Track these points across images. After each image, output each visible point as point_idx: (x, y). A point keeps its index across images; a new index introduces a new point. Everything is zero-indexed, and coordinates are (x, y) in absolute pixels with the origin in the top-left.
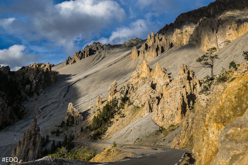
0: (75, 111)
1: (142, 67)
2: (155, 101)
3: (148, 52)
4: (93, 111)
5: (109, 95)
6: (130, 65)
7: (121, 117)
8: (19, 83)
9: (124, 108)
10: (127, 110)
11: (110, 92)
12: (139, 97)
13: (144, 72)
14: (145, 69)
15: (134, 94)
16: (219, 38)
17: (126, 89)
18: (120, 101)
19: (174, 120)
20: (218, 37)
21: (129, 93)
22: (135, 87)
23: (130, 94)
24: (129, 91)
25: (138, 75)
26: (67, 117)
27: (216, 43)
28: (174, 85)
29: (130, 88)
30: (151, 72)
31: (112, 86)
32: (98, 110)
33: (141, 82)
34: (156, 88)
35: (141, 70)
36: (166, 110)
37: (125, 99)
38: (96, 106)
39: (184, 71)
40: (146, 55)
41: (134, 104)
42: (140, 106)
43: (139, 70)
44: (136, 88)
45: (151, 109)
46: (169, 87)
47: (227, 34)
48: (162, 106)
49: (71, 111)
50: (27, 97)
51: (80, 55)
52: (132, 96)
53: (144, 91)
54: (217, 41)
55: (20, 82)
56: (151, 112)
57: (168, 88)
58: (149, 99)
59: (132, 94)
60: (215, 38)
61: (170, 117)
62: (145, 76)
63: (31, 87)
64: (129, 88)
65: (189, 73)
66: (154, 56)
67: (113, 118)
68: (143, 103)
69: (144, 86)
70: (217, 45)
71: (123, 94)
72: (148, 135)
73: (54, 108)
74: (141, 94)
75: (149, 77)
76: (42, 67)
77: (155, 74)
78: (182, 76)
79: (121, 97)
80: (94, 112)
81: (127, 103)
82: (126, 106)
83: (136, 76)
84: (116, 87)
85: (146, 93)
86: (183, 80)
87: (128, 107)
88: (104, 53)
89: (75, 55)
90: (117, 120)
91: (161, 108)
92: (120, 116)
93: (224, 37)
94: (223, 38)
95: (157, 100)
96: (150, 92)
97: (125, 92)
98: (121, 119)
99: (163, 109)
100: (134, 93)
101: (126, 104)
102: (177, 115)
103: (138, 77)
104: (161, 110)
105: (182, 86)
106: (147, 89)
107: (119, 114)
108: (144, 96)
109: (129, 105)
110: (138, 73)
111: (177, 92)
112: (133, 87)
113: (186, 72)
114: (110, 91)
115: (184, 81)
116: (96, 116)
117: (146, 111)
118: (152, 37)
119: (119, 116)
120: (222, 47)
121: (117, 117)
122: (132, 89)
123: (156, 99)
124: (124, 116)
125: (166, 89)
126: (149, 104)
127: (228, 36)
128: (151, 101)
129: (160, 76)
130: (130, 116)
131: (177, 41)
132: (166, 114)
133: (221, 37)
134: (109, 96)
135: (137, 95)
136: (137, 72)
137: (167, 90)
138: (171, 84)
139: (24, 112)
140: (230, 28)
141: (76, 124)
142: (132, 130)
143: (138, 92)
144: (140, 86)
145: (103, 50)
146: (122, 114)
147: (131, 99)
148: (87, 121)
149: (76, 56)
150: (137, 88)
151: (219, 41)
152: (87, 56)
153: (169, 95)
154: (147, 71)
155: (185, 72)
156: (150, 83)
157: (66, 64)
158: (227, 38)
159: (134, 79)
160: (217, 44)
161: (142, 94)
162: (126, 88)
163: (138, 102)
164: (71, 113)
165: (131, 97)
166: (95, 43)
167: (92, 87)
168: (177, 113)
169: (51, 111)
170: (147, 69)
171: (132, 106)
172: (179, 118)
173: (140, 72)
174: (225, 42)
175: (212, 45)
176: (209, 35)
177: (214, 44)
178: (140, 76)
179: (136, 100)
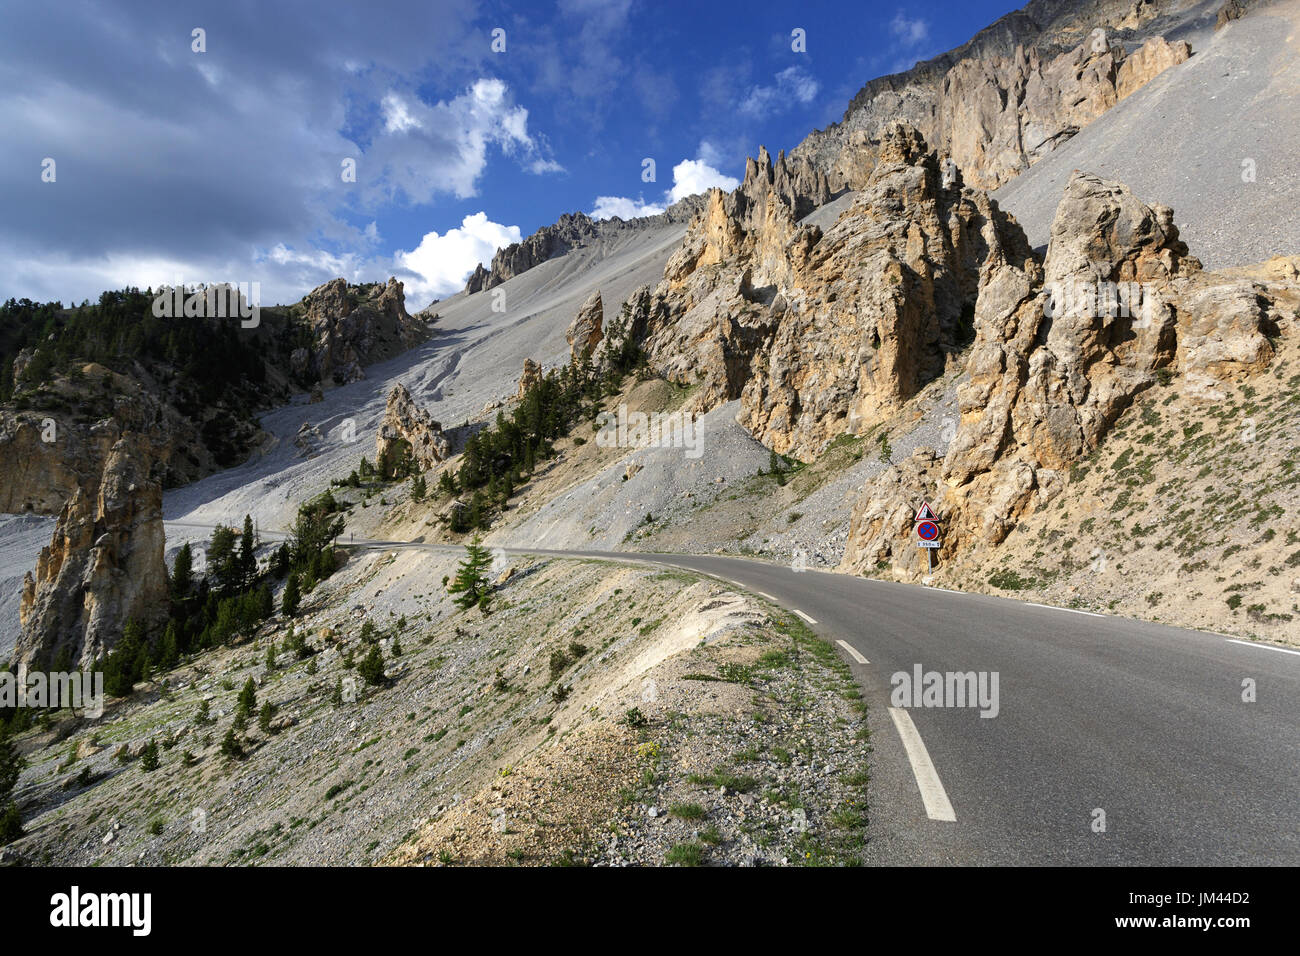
0: (413, 416)
1: (704, 227)
2: (755, 345)
3: (747, 220)
5: (572, 351)
7: (598, 430)
8: (271, 344)
9: (618, 393)
10: (630, 400)
11: (573, 342)
12: (687, 343)
13: (714, 244)
14: (716, 230)
15: (669, 333)
16: (1031, 125)
17: (632, 317)
19: (858, 410)
20: (1025, 120)
21: (646, 332)
22: (674, 305)
23: (649, 334)
24: (645, 325)
25: (689, 258)
26: (381, 446)
27: (1018, 148)
28: (848, 231)
29: (654, 309)
30: (745, 240)
31: (583, 317)
33: (700, 283)
35: (702, 237)
36: (811, 370)
37: (628, 359)
42: (692, 378)
43: (693, 241)
44: (677, 311)
46: (823, 249)
47: (1069, 99)
48: (788, 348)
49: (398, 419)
50: (294, 389)
51: (515, 257)
52: (660, 343)
53: (709, 314)
54: (1020, 138)
55: (274, 341)
56: (738, 395)
57: (817, 257)
58: (727, 336)
59: (660, 334)
60: (1016, 128)
61: (832, 396)
62: (717, 260)
63: (312, 355)
64: (647, 310)
65: (933, 167)
67: (565, 435)
68: (702, 365)
69: (714, 295)
70: (1019, 154)
71: (618, 338)
72: (703, 497)
74: (696, 332)
75: (734, 258)
76: (372, 294)
77: (763, 244)
78: (897, 181)
79: (610, 349)
81: (635, 371)
82: (629, 382)
83: (681, 265)
84: (599, 318)
86: (901, 201)
87: (636, 385)
88: (599, 247)
89: (500, 259)
90: (580, 442)
91: (781, 361)
93: (1053, 114)
94: (1047, 121)
97: (629, 327)
99: (795, 365)
100: (669, 328)
101: (631, 375)
102: (870, 373)
103: (691, 266)
104: (780, 371)
105: (900, 226)
106: (722, 304)
107: (591, 417)
109: (642, 379)
110: (690, 253)
111: (867, 260)
112: (665, 306)
113: (919, 160)
114: (573, 336)
115: (905, 203)
117: (713, 393)
118: (760, 166)
119: (590, 425)
121: (580, 428)
122: (662, 314)
125: (807, 260)
126: (727, 357)
127: (1071, 109)
128: (737, 345)
131: (856, 175)
132: (808, 388)
133: (1038, 119)
135: (681, 335)
136: (687, 249)
137: (816, 267)
138: (836, 230)
139: (250, 441)
140: (1080, 75)
142: (626, 478)
143: (685, 323)
144: (697, 297)
145: (596, 237)
147: (652, 355)
149: (502, 261)
150: (681, 311)
151: (1030, 136)
153: (821, 292)
154: (726, 236)
155: (909, 162)
156: (738, 281)
157: (471, 294)
158: (1066, 120)
159: (674, 282)
160: (1022, 150)
161: (702, 328)
162: (634, 311)
163: (683, 365)
164: (399, 427)
165: (655, 349)
166: (568, 217)
167: (540, 350)
168: (872, 362)
170: (724, 227)
171: (655, 380)
172: (886, 393)
173: (696, 247)
174: (1059, 135)
175: (1001, 156)
176: (986, 121)
177: (1009, 152)
178: (699, 264)
179: (675, 358)
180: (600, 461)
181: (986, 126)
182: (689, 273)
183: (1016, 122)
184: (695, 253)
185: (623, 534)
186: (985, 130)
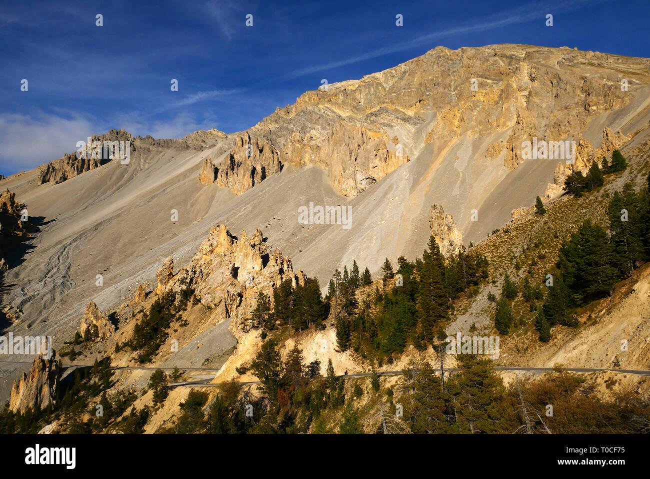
0: (99, 315)
1: (218, 235)
2: (235, 300)
3: (235, 174)
4: (131, 313)
5: (159, 281)
6: (196, 200)
7: (181, 326)
9: (186, 310)
10: (190, 313)
11: (160, 277)
12: (211, 290)
13: (221, 245)
14: (223, 239)
15: (204, 284)
16: (359, 171)
17: (189, 276)
18: (178, 298)
20: (357, 169)
21: (194, 282)
22: (205, 271)
23: (196, 283)
24: (194, 280)
25: (211, 248)
26: (84, 327)
27: (354, 179)
29: (198, 273)
30: (233, 245)
31: (165, 267)
32: (140, 312)
33: (216, 263)
34: (239, 278)
35: (217, 239)
37: (188, 294)
38: (136, 303)
39: (277, 260)
40: (231, 179)
41: (203, 301)
42: (213, 306)
43: (213, 239)
44: (207, 274)
45: (228, 314)
47: (371, 165)
49: (92, 316)
51: (78, 162)
52: (200, 289)
53: (219, 280)
54: (355, 175)
56: (229, 317)
58: (226, 297)
59: (200, 284)
60: (353, 170)
62: (222, 252)
64: (195, 272)
65: (282, 264)
66: (247, 186)
67: (169, 327)
68: (216, 301)
69: (221, 270)
70: (354, 182)
71: (184, 285)
72: (221, 354)
73: (45, 305)
74: (214, 286)
75: (229, 253)
77: (240, 248)
78: (273, 269)
79: (181, 290)
80: (134, 316)
81: (191, 300)
82: (190, 304)
83: (208, 250)
84: (172, 268)
85: (223, 284)
87: (192, 307)
88: (138, 159)
89: (66, 162)
90: (176, 331)
92: (180, 323)
93: (366, 169)
94: (364, 172)
95: (239, 298)
96: (229, 283)
97: (188, 280)
98: (180, 330)
100: (204, 282)
101: (190, 302)
103: (212, 251)
105: (272, 284)
106: (225, 276)
107: (177, 320)
108: (219, 288)
109: (194, 304)
110: (211, 245)
112: (202, 272)
113: (279, 262)
114: (160, 275)
116: (139, 323)
117: (221, 317)
118: (244, 142)
119: (178, 324)
120: (363, 187)
121: (175, 325)
122: (201, 275)
123: (237, 297)
124: (186, 325)
126: (226, 305)
127: (371, 169)
128: (229, 300)
129: (246, 256)
130: (196, 324)
131: (294, 157)
133: (361, 170)
134: (159, 285)
135: (208, 287)
136: (210, 243)
138: (258, 280)
140: (376, 155)
141: (103, 339)
142: (198, 347)
143: (210, 280)
144: (214, 269)
146: (183, 321)
147: (197, 293)
148: (123, 333)
149: (68, 163)
150: (208, 274)
151: (358, 175)
152: (96, 166)
154: (226, 243)
155: (276, 263)
156: (230, 266)
157: (42, 183)
158: (370, 173)
160: (356, 181)
161: (216, 285)
162: (190, 273)
163: (210, 300)
164: (92, 319)
165: (199, 291)
166: (115, 132)
167: (117, 252)
169: (41, 312)
170: (226, 239)
171: (199, 305)
173: (214, 244)
174: (368, 178)
175: (348, 181)
176: (343, 162)
177: (351, 180)
178: (215, 250)
179: (207, 295)
180: (184, 339)
181: (343, 166)
182: (211, 254)
183: (354, 167)
184: (214, 246)
185: (201, 364)
186: (343, 167)
